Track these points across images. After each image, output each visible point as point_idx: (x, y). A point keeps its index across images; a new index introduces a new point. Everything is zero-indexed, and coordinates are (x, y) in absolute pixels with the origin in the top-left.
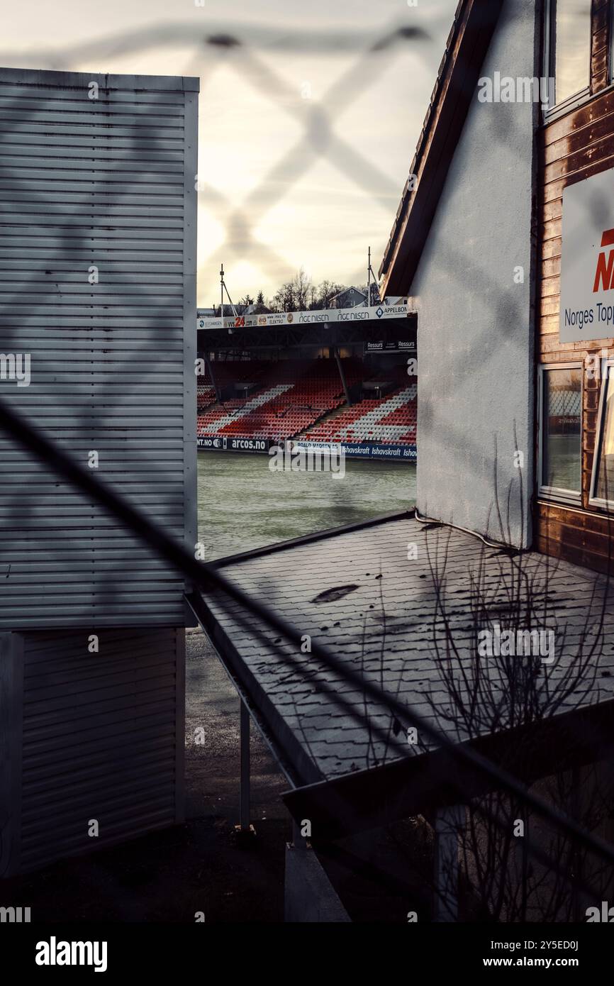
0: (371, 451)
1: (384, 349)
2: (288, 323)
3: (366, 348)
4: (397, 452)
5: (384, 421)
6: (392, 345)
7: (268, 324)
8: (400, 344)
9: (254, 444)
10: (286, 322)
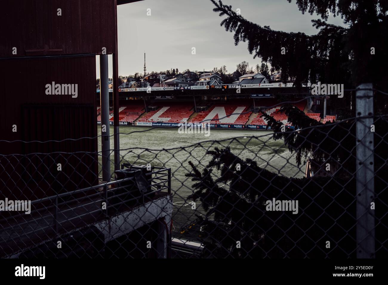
0: (161, 125)
1: (161, 98)
2: (135, 91)
3: (156, 98)
4: (170, 125)
5: (160, 117)
6: (164, 97)
7: (128, 91)
8: (166, 97)
9: (124, 123)
10: (134, 90)
